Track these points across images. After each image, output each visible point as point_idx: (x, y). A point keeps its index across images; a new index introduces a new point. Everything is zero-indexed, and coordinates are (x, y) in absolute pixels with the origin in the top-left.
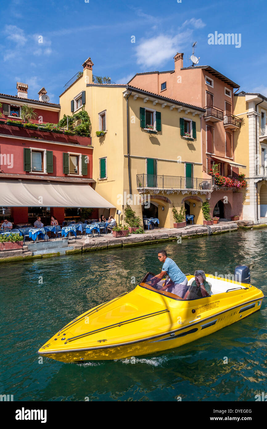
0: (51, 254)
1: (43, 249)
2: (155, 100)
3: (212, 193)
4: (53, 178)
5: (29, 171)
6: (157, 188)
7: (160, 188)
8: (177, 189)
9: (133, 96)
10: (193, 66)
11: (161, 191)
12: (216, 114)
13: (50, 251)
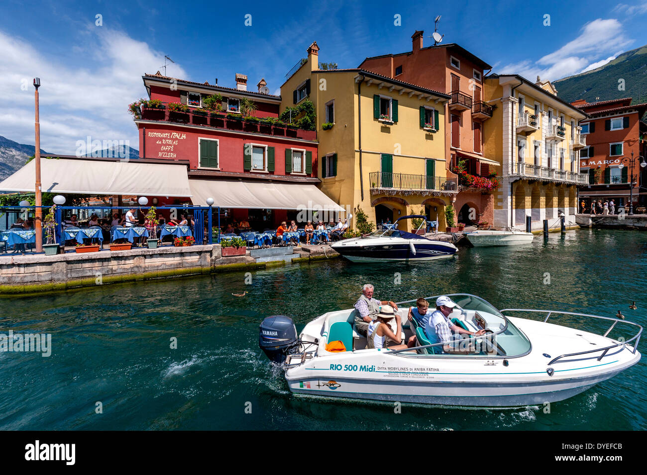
0: (276, 262)
1: (267, 256)
2: (392, 86)
3: (458, 196)
4: (275, 177)
5: (249, 169)
6: (392, 189)
7: (395, 188)
8: (417, 190)
9: (367, 82)
10: (435, 44)
11: (398, 192)
12: (463, 100)
13: (274, 259)
